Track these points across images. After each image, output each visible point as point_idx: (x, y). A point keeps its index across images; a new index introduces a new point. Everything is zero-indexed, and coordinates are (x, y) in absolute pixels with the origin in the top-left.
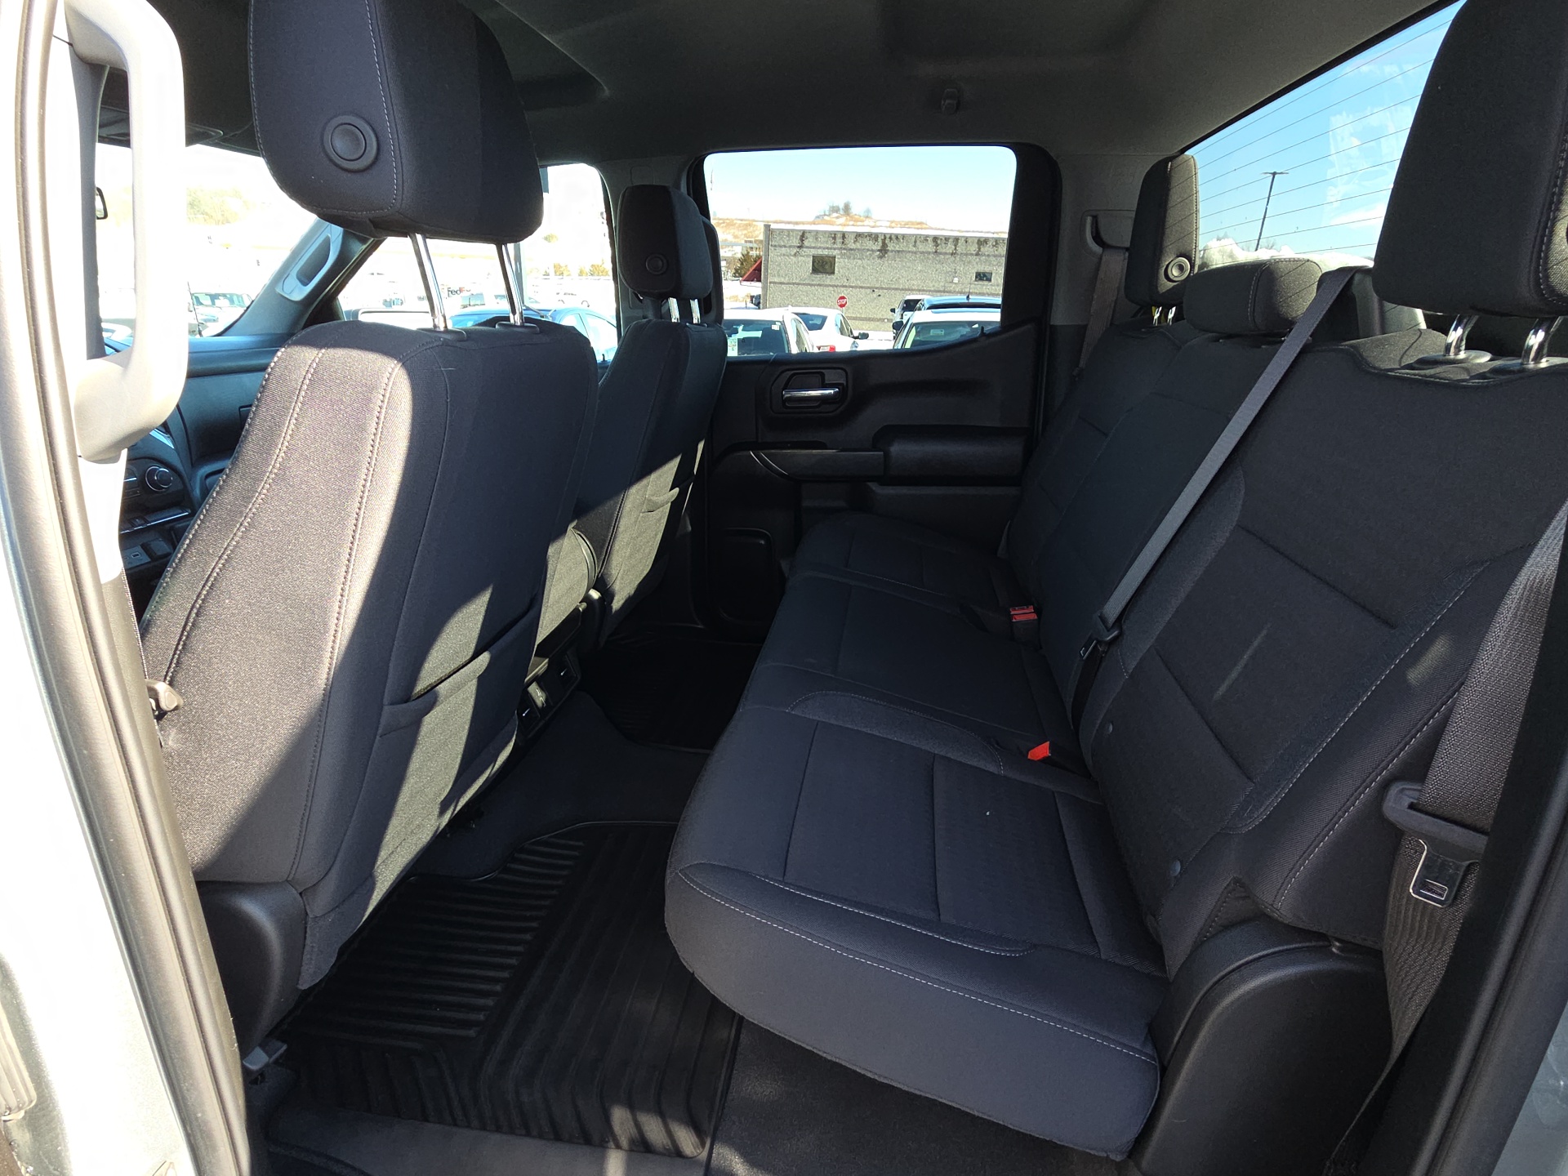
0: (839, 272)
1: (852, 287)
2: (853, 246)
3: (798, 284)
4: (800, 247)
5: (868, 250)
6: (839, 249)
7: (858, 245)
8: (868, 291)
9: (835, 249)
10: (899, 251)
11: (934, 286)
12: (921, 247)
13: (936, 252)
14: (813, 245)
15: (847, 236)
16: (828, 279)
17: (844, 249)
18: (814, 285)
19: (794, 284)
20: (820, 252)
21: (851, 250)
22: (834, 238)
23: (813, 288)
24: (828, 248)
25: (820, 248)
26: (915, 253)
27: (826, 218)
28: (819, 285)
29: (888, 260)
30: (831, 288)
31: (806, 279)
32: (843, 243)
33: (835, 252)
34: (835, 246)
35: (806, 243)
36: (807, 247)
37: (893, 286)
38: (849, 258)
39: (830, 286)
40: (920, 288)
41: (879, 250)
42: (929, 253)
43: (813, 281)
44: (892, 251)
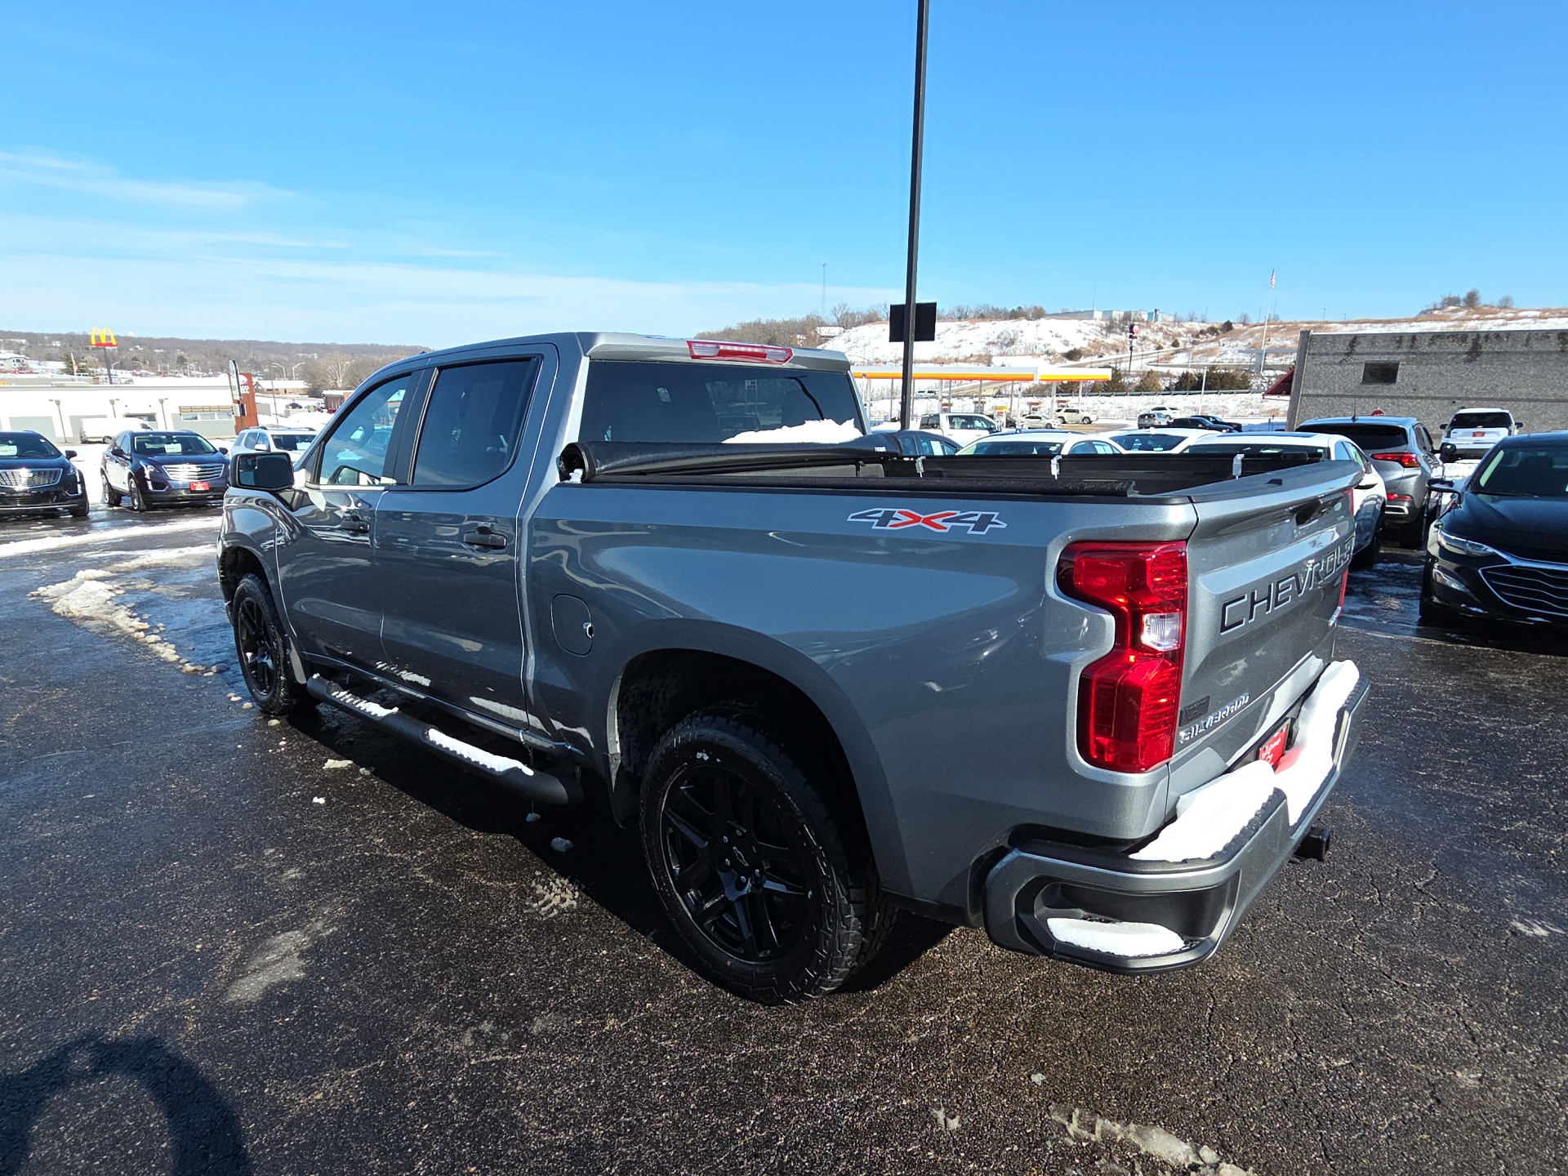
0: (1403, 380)
1: (1421, 398)
2: (1427, 349)
3: (1341, 396)
4: (1348, 354)
5: (1449, 353)
6: (1404, 353)
7: (1435, 348)
8: (1446, 402)
9: (1399, 354)
10: (1498, 353)
11: (1555, 394)
12: (1537, 346)
13: (1562, 351)
14: (1367, 350)
15: (1418, 338)
16: (1385, 389)
17: (1413, 353)
18: (1365, 397)
19: (1335, 396)
20: (1377, 358)
21: (1424, 354)
22: (1400, 342)
23: (1362, 400)
24: (1388, 353)
25: (1377, 354)
26: (1526, 354)
27: (1436, 312)
28: (1373, 397)
29: (1480, 364)
30: (1388, 400)
31: (1352, 390)
32: (1411, 346)
33: (1399, 358)
34: (1400, 350)
35: (1357, 349)
36: (1358, 354)
37: (1487, 396)
38: (1419, 363)
39: (1387, 397)
40: (1532, 396)
41: (1466, 353)
42: (1550, 353)
43: (1362, 391)
44: (1488, 353)
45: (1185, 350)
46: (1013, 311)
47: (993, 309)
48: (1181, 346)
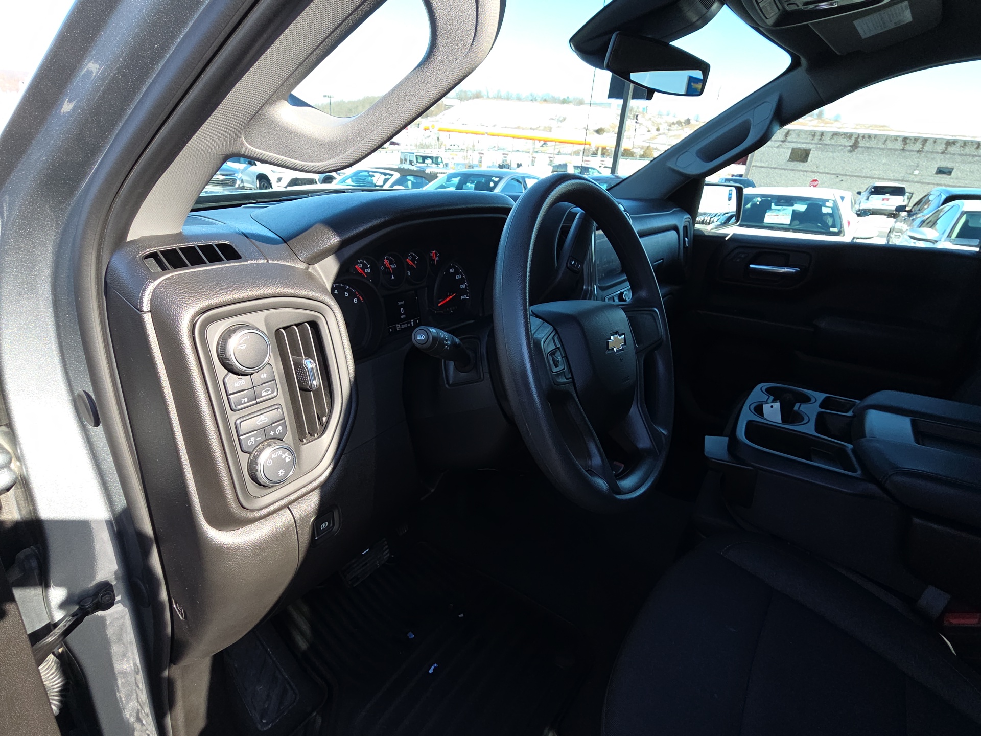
0: (812, 161)
1: (820, 173)
2: (829, 142)
3: (775, 168)
4: (783, 141)
5: (841, 145)
6: (815, 144)
7: (833, 142)
8: (833, 176)
9: (812, 144)
10: (868, 148)
11: (894, 176)
12: (890, 145)
13: (903, 149)
14: (794, 140)
15: (825, 135)
16: (800, 166)
17: (820, 144)
18: (788, 170)
19: (771, 168)
20: (799, 146)
21: (826, 145)
22: (814, 136)
23: (787, 171)
24: (806, 143)
25: (800, 142)
26: (883, 149)
28: (793, 170)
29: (857, 154)
30: (802, 173)
31: (782, 165)
32: (820, 139)
33: (810, 146)
34: (813, 141)
35: (789, 139)
36: (789, 142)
37: (857, 174)
38: (822, 151)
39: (801, 171)
40: (881, 177)
41: (850, 146)
42: (896, 150)
43: (787, 166)
44: (862, 147)
45: (664, 134)
46: (564, 99)
47: (552, 97)
48: (661, 131)
